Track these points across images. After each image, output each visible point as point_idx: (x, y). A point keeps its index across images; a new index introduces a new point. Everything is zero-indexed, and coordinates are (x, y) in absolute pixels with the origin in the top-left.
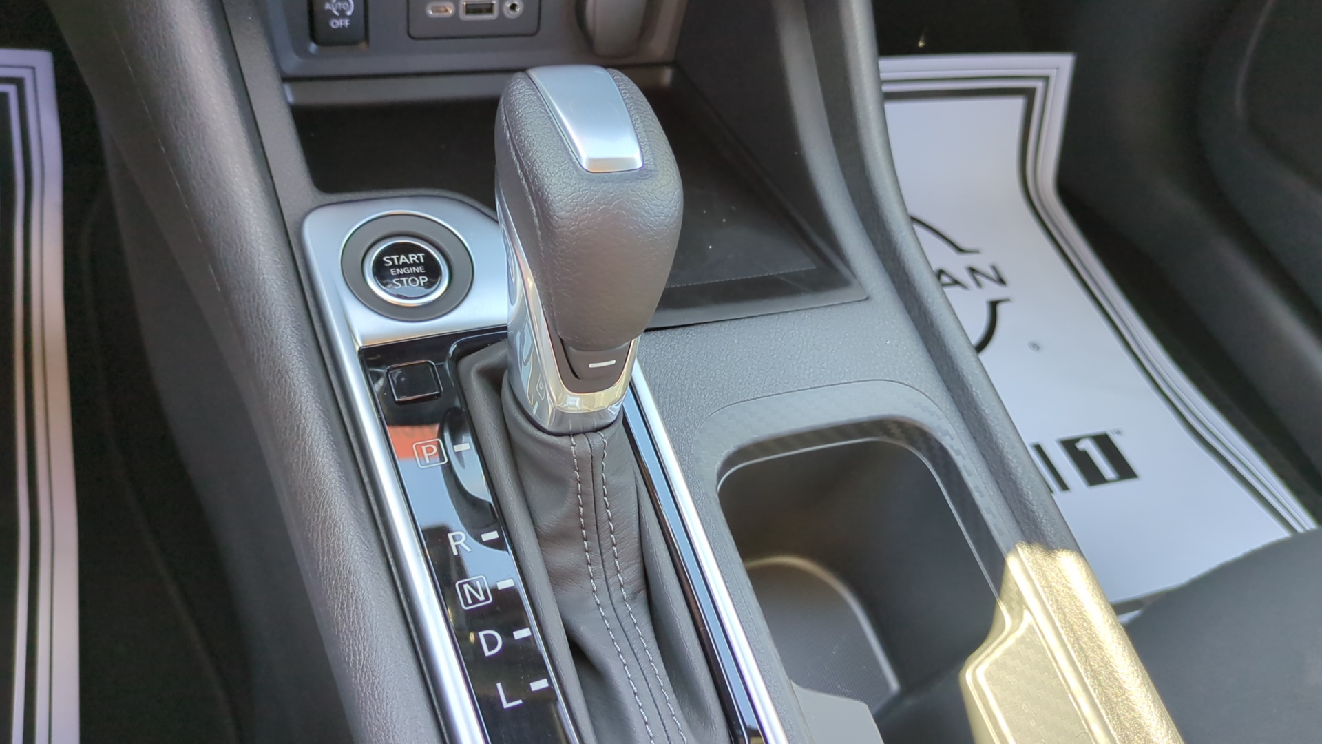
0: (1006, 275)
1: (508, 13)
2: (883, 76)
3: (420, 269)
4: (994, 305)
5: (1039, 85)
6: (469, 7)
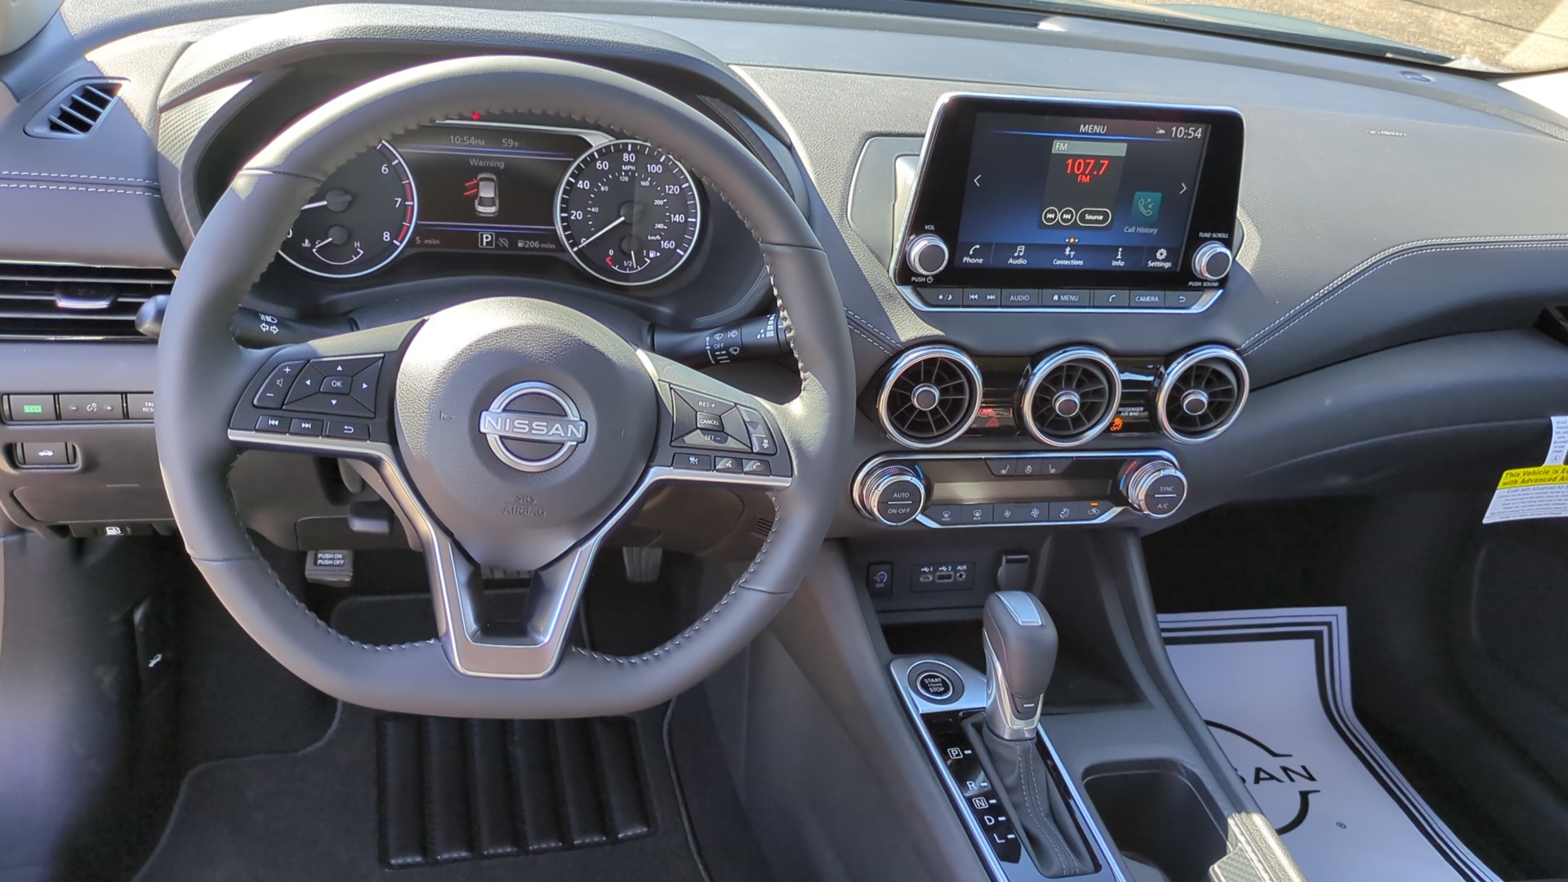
0: (1314, 775)
1: (958, 578)
3: (940, 685)
4: (1304, 796)
5: (1325, 629)
6: (940, 576)
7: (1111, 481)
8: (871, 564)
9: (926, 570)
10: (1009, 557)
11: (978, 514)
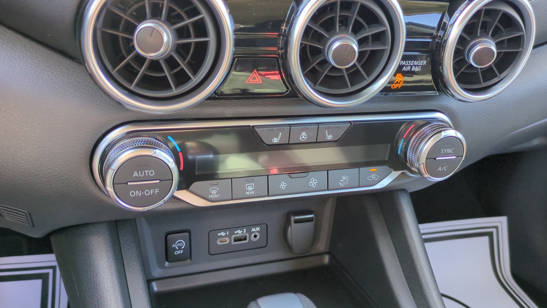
1: (253, 239)
2: (422, 232)
5: (494, 230)
6: (236, 238)
7: (390, 145)
8: (169, 234)
9: (223, 234)
10: (297, 218)
11: (250, 188)
